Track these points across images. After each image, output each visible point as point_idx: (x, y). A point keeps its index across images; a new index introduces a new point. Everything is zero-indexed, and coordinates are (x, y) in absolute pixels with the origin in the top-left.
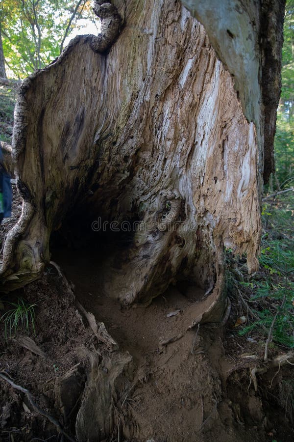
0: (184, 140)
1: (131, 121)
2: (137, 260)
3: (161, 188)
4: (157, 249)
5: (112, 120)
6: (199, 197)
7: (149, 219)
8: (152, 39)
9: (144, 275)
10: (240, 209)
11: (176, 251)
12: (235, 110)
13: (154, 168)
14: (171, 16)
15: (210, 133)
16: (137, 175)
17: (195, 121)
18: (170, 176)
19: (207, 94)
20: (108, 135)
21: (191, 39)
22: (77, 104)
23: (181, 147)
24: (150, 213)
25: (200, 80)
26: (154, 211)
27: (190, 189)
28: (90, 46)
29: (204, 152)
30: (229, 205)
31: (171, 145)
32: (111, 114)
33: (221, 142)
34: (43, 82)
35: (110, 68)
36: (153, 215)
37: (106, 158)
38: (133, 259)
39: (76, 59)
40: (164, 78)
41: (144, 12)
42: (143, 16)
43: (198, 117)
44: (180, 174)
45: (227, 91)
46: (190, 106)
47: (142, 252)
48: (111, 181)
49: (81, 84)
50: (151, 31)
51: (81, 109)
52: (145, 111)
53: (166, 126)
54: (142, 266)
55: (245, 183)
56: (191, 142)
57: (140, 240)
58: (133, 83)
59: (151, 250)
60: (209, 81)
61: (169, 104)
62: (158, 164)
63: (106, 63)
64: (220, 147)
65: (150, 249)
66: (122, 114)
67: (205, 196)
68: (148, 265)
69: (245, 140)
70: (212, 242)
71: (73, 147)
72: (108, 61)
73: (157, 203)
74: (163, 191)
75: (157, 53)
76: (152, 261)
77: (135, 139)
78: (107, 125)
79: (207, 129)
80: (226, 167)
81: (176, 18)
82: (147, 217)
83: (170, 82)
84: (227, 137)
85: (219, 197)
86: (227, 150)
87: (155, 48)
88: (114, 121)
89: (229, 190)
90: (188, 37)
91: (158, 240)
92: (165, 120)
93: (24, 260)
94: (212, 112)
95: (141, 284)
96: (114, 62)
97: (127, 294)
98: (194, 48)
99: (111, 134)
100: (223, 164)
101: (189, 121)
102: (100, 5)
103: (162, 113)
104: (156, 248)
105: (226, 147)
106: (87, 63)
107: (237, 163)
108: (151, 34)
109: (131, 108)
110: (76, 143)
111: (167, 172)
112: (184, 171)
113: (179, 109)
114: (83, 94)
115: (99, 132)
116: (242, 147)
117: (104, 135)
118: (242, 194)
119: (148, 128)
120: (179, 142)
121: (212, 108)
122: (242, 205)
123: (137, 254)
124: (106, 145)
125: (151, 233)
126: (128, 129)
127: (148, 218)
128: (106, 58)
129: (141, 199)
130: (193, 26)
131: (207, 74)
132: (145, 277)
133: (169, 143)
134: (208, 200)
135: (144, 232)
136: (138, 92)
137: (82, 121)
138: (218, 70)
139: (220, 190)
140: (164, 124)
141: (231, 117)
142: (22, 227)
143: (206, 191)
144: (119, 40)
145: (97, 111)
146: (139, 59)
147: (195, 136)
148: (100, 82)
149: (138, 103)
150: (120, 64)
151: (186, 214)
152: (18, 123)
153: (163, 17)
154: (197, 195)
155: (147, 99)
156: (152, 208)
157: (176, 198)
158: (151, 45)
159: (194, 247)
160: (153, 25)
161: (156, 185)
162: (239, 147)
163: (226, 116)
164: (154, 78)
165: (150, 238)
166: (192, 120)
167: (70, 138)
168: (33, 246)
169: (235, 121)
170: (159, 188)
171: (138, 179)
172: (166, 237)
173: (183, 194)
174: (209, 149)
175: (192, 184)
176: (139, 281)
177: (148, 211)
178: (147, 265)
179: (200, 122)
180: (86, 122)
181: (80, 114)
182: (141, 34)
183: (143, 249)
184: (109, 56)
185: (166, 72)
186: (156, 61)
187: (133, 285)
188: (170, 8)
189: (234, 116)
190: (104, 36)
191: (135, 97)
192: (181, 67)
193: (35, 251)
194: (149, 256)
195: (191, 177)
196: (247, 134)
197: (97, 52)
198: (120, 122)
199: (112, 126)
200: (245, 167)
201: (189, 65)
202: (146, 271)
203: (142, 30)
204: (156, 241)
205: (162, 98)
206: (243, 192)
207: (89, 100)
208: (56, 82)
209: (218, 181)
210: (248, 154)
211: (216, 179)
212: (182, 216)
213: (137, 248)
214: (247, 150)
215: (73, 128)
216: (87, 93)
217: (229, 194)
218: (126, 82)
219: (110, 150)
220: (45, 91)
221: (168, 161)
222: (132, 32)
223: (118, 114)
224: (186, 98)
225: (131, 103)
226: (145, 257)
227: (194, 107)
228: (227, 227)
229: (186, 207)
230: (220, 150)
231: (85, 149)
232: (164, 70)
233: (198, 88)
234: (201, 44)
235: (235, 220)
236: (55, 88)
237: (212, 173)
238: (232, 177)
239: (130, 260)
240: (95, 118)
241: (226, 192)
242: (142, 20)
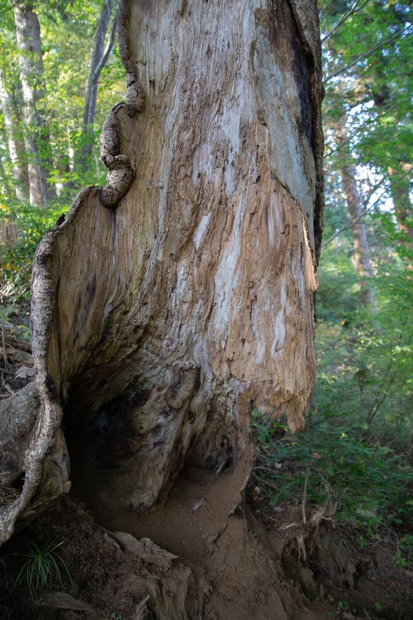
0: (200, 301)
1: (145, 285)
2: (147, 450)
3: (176, 358)
4: (172, 431)
5: (124, 286)
6: (220, 362)
7: (159, 397)
8: (163, 193)
9: (161, 466)
10: (276, 369)
11: (188, 430)
12: (264, 270)
13: (167, 337)
14: (183, 170)
15: (232, 294)
16: (145, 346)
17: (214, 279)
18: (186, 344)
19: (225, 253)
20: (120, 304)
21: (205, 195)
22: (88, 270)
23: (198, 310)
24: (159, 389)
25: (217, 237)
26: (165, 387)
27: (206, 355)
28: (99, 200)
29: (224, 315)
30: (262, 366)
31: (188, 309)
32: (123, 279)
33: (249, 303)
34: (58, 246)
35: (120, 225)
36: (164, 392)
37: (115, 332)
38: (138, 450)
39: (86, 215)
40: (178, 235)
41: (152, 164)
42: (151, 167)
43: (216, 277)
44: (195, 339)
45: (253, 251)
46: (209, 266)
47: (151, 440)
48: (113, 359)
49: (90, 245)
50: (160, 184)
51: (93, 274)
52: (159, 273)
53: (182, 287)
54: (156, 457)
55: (279, 342)
56: (210, 304)
57: (146, 426)
58: (144, 241)
59: (164, 434)
60: (227, 240)
61: (184, 262)
62: (173, 331)
63: (115, 219)
64: (248, 308)
65: (162, 432)
66: (135, 277)
67: (230, 361)
68: (164, 454)
69: (277, 299)
70: (231, 410)
71: (84, 321)
72: (117, 217)
73: (169, 376)
74: (177, 362)
75: (169, 208)
76: (168, 447)
77: (149, 306)
78: (119, 292)
79: (227, 289)
80: (254, 328)
81: (189, 173)
82: (154, 395)
83: (186, 239)
84: (256, 297)
85: (247, 360)
86: (256, 311)
87: (167, 203)
88: (127, 288)
89: (261, 351)
90: (201, 193)
91: (172, 420)
92: (179, 281)
93: (48, 483)
94: (233, 270)
95: (161, 479)
96: (123, 218)
97: (143, 496)
98: (209, 205)
99: (123, 302)
100: (252, 325)
101: (207, 282)
102: (114, 155)
103: (176, 275)
104: (171, 430)
105: (255, 307)
106: (96, 219)
107: (269, 323)
108: (162, 188)
109: (144, 269)
110: (86, 317)
111: (183, 339)
112: (200, 338)
113: (195, 269)
114: (93, 257)
115: (110, 301)
116: (273, 307)
117: (117, 303)
118: (276, 355)
119: (163, 291)
120: (196, 304)
121: (233, 267)
122: (277, 365)
123: (144, 443)
124: (117, 316)
125: (162, 413)
126: (142, 294)
127: (157, 395)
128: (115, 214)
129: (147, 375)
130: (206, 183)
131: (225, 232)
132: (163, 469)
133: (185, 307)
134: (234, 366)
135: (149, 416)
136: (150, 251)
137: (94, 289)
138: (238, 229)
139: (249, 353)
140: (178, 286)
141: (260, 277)
142: (52, 438)
143: (232, 355)
144: (129, 194)
145: (110, 277)
146: (149, 214)
147: (214, 296)
148: (111, 242)
149: (150, 264)
150: (132, 220)
151: (202, 382)
152: (45, 301)
153: (174, 172)
154: (217, 361)
155: (160, 258)
156: (163, 382)
157: (194, 367)
158: (162, 199)
159: (205, 420)
160: (164, 178)
161: (170, 356)
162: (270, 306)
163: (253, 276)
164: (167, 235)
165: (161, 420)
166: (211, 279)
167: (82, 311)
168: (59, 461)
169: (264, 281)
170: (172, 359)
171: (145, 351)
172: (181, 416)
173: (198, 362)
174: (232, 309)
175: (209, 349)
176: (156, 475)
177: (157, 387)
178: (162, 454)
179: (218, 282)
180: (97, 291)
181: (91, 282)
182: (150, 187)
183: (152, 436)
184: (118, 211)
185: (182, 230)
186: (168, 217)
187: (150, 482)
188: (182, 162)
189: (263, 277)
190: (116, 189)
191: (147, 257)
192: (196, 224)
193: (62, 467)
194: (163, 443)
195: (208, 341)
196: (279, 294)
197: (107, 206)
198: (133, 287)
199: (125, 294)
200: (278, 327)
201: (205, 221)
202: (163, 461)
203: (151, 182)
204: (169, 421)
205: (176, 259)
206: (277, 351)
207: (100, 264)
208: (68, 244)
209: (246, 344)
210: (281, 313)
211: (243, 341)
212: (197, 385)
213: (142, 436)
214: (279, 308)
215: (84, 300)
216: (98, 255)
217: (261, 355)
218: (138, 241)
219: (120, 321)
220: (61, 257)
221: (184, 327)
222: (141, 184)
223: (131, 278)
224: (204, 257)
225: (144, 264)
226: (156, 444)
227: (213, 266)
228: (262, 390)
229: (202, 376)
230: (247, 311)
231: (95, 324)
232: (179, 227)
233: (216, 246)
234: (216, 201)
235: (272, 382)
236: (69, 252)
237: (239, 335)
238: (263, 337)
239: (132, 454)
240: (108, 285)
241: (258, 353)
242: (151, 172)
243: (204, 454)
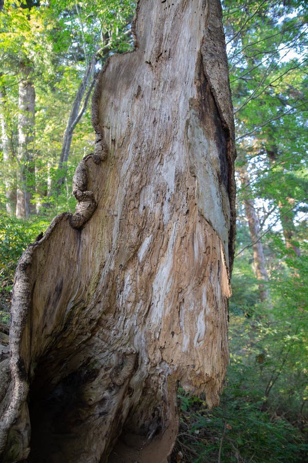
0: (141, 302)
1: (100, 288)
2: (93, 419)
3: (120, 345)
4: (114, 404)
5: (84, 288)
6: (155, 349)
7: (106, 375)
8: (117, 220)
9: (104, 433)
10: (198, 357)
11: (127, 402)
12: (190, 280)
13: (115, 328)
14: (132, 203)
15: (165, 297)
16: (97, 334)
17: (152, 285)
18: (129, 334)
19: (161, 265)
20: (80, 302)
21: (148, 222)
22: (57, 275)
23: (139, 308)
24: (106, 369)
25: (156, 254)
26: (111, 367)
27: (143, 343)
28: (70, 223)
29: (159, 312)
30: (187, 354)
31: (131, 307)
32: (83, 283)
33: (178, 304)
34: (36, 257)
35: (84, 242)
36: (109, 371)
37: (74, 323)
38: (87, 418)
39: (59, 234)
40: (127, 251)
41: (110, 198)
42: (109, 200)
43: (154, 283)
44: (136, 331)
45: (182, 265)
46: (149, 275)
47: (98, 410)
48: (71, 344)
49: (61, 257)
50: (115, 213)
51: (61, 279)
52: (111, 279)
53: (127, 290)
54: (101, 425)
55: (201, 336)
56: (148, 304)
57: (94, 398)
58: (101, 255)
59: (108, 406)
60: (163, 256)
61: (130, 271)
62: (119, 323)
63: (80, 237)
64: (177, 308)
65: (107, 404)
66: (92, 282)
67: (162, 349)
68: (107, 422)
69: (200, 302)
70: (162, 388)
71: (51, 315)
72: (82, 236)
73: (114, 359)
74: (121, 348)
75: (121, 230)
76: (111, 417)
77: (102, 304)
78: (80, 292)
79: (162, 293)
80: (182, 323)
81: (137, 206)
82: (102, 374)
83: (132, 254)
84: (183, 300)
85: (176, 348)
86: (184, 310)
87: (119, 227)
88: (86, 289)
89: (186, 342)
90: (145, 220)
91: (115, 394)
92: (125, 286)
93: (11, 450)
94: (166, 279)
95: (103, 444)
96: (86, 237)
97: (88, 459)
98: (151, 230)
99: (82, 301)
100: (180, 321)
101: (147, 287)
102: (83, 191)
103: (123, 281)
104: (114, 402)
105: (182, 307)
106: (66, 236)
107: (193, 319)
108: (116, 216)
109: (99, 275)
110: (54, 311)
111: (126, 330)
112: (140, 329)
113: (138, 277)
114: (62, 265)
115: (73, 299)
116: (196, 308)
117: (77, 301)
118: (198, 345)
119: (113, 293)
120: (137, 304)
121: (167, 277)
122: (199, 353)
123: (92, 413)
124: (77, 310)
125: (107, 389)
126: (97, 294)
127: (104, 374)
128: (80, 233)
129: (97, 357)
130: (149, 213)
131: (161, 250)
132: (106, 436)
133: (129, 305)
134: (165, 352)
135: (97, 391)
136: (105, 262)
137: (61, 290)
138: (171, 248)
139: (177, 343)
140: (125, 289)
141: (187, 284)
142: (19, 410)
143: (163, 344)
144: (92, 219)
145: (73, 281)
146: (105, 235)
147: (151, 298)
148: (76, 254)
149: (104, 272)
150: (93, 238)
151: (139, 364)
152: (23, 300)
153: (126, 204)
154: (152, 348)
155: (112, 268)
156: (110, 364)
157: (134, 353)
158: (116, 224)
159: (140, 394)
160: (118, 209)
161: (116, 343)
162: (194, 308)
163: (182, 284)
164: (118, 251)
165: (107, 394)
166: (150, 285)
167: (50, 306)
168: (22, 430)
169: (190, 288)
170: (118, 345)
171: (97, 338)
172: (122, 391)
173: (137, 348)
174: (165, 309)
175: (146, 339)
176: (100, 441)
177: (104, 367)
178: (106, 423)
179: (155, 287)
180: (63, 291)
181: (59, 284)
182: (108, 215)
183: (98, 407)
184: (83, 232)
185: (130, 247)
186: (120, 238)
187: (95, 447)
188: (132, 198)
189: (189, 284)
190: (82, 216)
191: (102, 266)
192: (140, 244)
193: (24, 435)
194: (107, 413)
195: (145, 332)
196: (201, 298)
197: (75, 228)
198: (91, 290)
199: (84, 294)
200: (200, 323)
201: (147, 241)
202: (106, 428)
203: (108, 211)
204: (113, 395)
205: (124, 268)
206: (199, 342)
207: (67, 270)
208: (44, 256)
209: (175, 336)
210: (202, 313)
211: (173, 333)
212: (136, 367)
213: (91, 407)
214: (201, 309)
215: (53, 298)
216: (66, 264)
217: (186, 345)
218: (96, 255)
219: (79, 314)
220: (38, 265)
221: (128, 321)
222: (102, 213)
223: (90, 282)
224: (145, 268)
225: (100, 272)
226: (101, 414)
227: (151, 275)
228: (186, 373)
229: (140, 359)
230: (177, 311)
231: (60, 317)
232: (128, 245)
233: (154, 260)
234: (156, 227)
235: (194, 366)
236: (44, 261)
237: (170, 329)
238: (188, 331)
239: (82, 421)
240: (72, 287)
241: (184, 343)
242: (109, 204)
243: (138, 422)
